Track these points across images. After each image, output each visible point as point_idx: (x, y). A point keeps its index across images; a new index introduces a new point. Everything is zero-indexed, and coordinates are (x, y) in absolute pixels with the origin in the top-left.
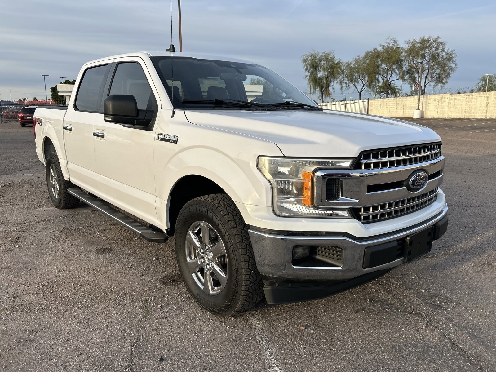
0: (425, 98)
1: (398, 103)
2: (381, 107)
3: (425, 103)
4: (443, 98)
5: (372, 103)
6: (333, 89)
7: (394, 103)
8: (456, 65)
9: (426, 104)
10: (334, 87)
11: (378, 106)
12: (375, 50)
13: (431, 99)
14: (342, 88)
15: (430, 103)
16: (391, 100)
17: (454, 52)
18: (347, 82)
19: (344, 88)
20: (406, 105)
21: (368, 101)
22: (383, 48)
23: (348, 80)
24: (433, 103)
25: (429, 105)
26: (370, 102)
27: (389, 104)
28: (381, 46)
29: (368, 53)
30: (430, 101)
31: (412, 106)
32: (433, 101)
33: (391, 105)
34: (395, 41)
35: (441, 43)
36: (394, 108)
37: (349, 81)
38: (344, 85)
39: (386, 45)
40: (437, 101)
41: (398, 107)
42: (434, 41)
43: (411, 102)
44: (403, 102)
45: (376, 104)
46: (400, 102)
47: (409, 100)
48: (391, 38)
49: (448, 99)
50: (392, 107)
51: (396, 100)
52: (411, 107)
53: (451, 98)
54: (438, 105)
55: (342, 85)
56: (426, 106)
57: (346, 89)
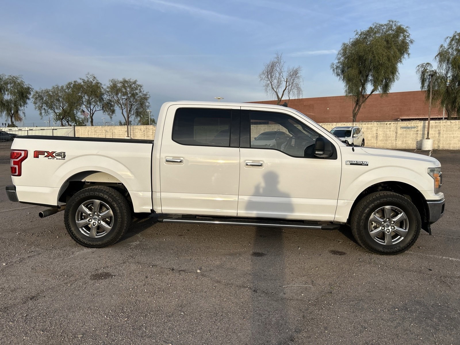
0: (132, 128)
1: (106, 131)
2: (89, 133)
3: (132, 132)
4: (148, 129)
5: (79, 129)
6: (24, 113)
7: (103, 131)
8: (149, 103)
9: (134, 133)
10: (24, 111)
11: (85, 133)
12: (75, 82)
13: (137, 128)
14: (41, 114)
15: (137, 132)
16: (99, 128)
17: (148, 94)
18: (46, 108)
19: (43, 114)
20: (114, 133)
21: (74, 128)
22: (83, 82)
23: (47, 106)
24: (140, 132)
25: (136, 133)
26: (75, 128)
27: (97, 132)
28: (81, 79)
29: (70, 84)
30: (137, 130)
31: (121, 133)
32: (140, 131)
33: (100, 132)
34: (95, 78)
35: (139, 86)
36: (103, 134)
37: (48, 108)
38: (43, 111)
39: (86, 79)
40: (143, 130)
41: (107, 134)
42: (134, 83)
43: (120, 131)
44: (112, 130)
45: (84, 131)
46: (108, 130)
47: (117, 129)
48: (91, 74)
49: (152, 130)
50: (100, 134)
51: (104, 128)
52: (120, 135)
53: (154, 129)
54: (144, 134)
55: (41, 110)
56: (133, 134)
57: (45, 115)
